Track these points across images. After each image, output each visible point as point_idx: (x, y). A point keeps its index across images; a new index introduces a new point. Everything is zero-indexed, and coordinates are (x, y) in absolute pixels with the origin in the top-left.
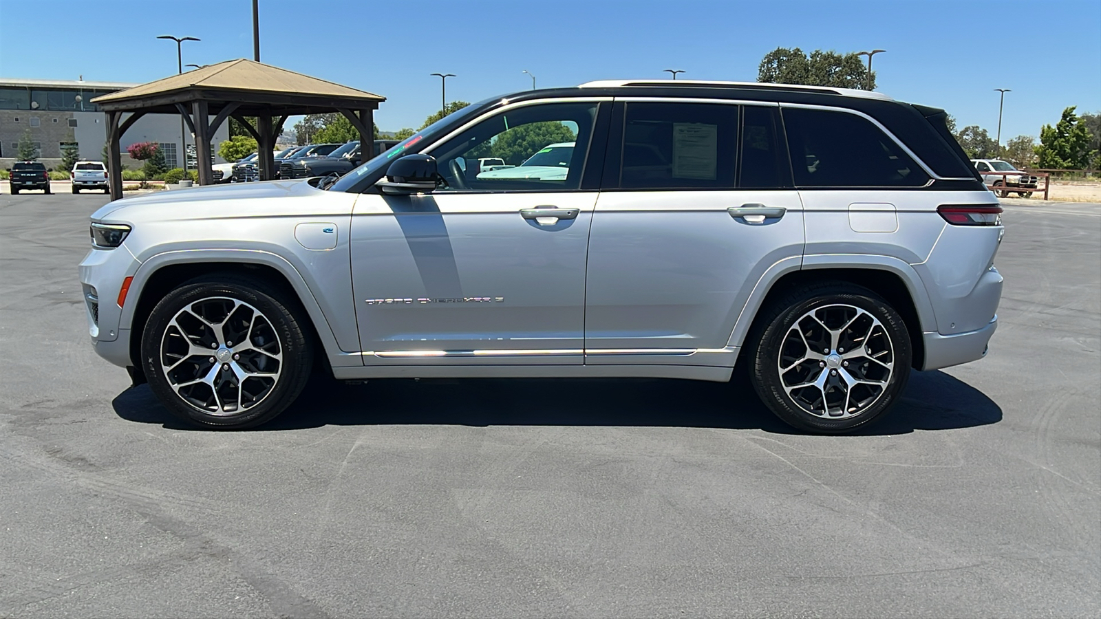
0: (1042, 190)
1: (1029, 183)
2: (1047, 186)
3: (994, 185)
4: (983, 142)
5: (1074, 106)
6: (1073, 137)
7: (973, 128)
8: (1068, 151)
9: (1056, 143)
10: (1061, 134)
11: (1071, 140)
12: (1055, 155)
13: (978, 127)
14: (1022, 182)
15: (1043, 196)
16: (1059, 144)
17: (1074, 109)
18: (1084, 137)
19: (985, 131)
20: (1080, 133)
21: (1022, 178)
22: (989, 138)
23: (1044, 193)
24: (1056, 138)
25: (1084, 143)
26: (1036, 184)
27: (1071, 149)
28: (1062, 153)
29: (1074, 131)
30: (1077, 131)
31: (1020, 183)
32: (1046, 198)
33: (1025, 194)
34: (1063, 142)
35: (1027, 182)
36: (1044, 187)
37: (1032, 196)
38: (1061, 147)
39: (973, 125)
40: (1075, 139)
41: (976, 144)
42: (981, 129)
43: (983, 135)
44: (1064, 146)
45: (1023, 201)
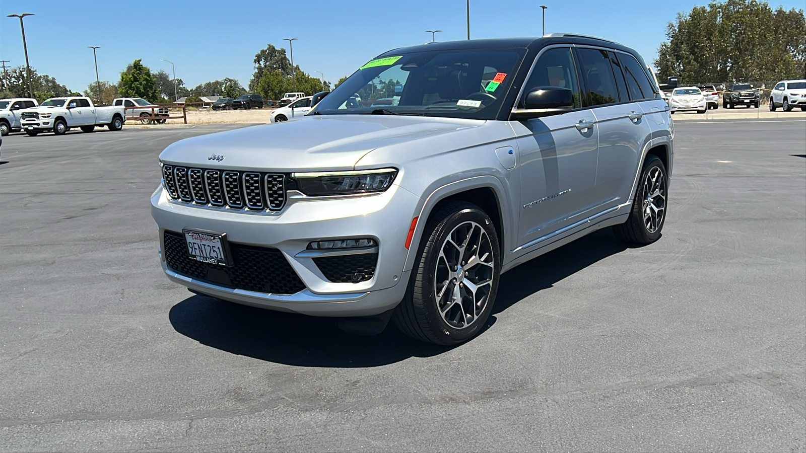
0: (182, 117)
1: (164, 113)
2: (185, 114)
3: (140, 116)
4: (54, 88)
5: (140, 59)
6: (144, 81)
7: (44, 76)
8: (142, 90)
9: (133, 85)
10: (136, 80)
11: (143, 83)
12: (135, 94)
13: (47, 76)
14: (160, 112)
15: (184, 122)
16: (136, 86)
17: (140, 61)
18: (151, 80)
19: (53, 78)
20: (148, 78)
21: (160, 110)
22: (58, 84)
23: (183, 119)
24: (132, 82)
25: (152, 85)
26: (168, 113)
27: (144, 89)
28: (139, 92)
29: (144, 76)
30: (146, 77)
31: (159, 113)
32: (186, 122)
33: (161, 121)
34: (138, 84)
35: (163, 112)
36: (182, 115)
37: (166, 122)
38: (138, 88)
39: (44, 75)
40: (145, 82)
41: (49, 89)
42: (50, 78)
43: (53, 81)
44: (139, 87)
45: (159, 126)
